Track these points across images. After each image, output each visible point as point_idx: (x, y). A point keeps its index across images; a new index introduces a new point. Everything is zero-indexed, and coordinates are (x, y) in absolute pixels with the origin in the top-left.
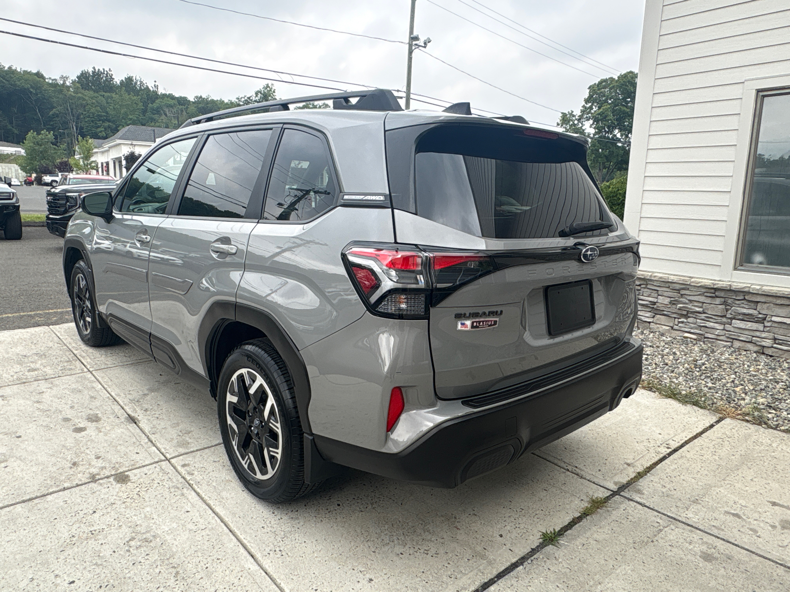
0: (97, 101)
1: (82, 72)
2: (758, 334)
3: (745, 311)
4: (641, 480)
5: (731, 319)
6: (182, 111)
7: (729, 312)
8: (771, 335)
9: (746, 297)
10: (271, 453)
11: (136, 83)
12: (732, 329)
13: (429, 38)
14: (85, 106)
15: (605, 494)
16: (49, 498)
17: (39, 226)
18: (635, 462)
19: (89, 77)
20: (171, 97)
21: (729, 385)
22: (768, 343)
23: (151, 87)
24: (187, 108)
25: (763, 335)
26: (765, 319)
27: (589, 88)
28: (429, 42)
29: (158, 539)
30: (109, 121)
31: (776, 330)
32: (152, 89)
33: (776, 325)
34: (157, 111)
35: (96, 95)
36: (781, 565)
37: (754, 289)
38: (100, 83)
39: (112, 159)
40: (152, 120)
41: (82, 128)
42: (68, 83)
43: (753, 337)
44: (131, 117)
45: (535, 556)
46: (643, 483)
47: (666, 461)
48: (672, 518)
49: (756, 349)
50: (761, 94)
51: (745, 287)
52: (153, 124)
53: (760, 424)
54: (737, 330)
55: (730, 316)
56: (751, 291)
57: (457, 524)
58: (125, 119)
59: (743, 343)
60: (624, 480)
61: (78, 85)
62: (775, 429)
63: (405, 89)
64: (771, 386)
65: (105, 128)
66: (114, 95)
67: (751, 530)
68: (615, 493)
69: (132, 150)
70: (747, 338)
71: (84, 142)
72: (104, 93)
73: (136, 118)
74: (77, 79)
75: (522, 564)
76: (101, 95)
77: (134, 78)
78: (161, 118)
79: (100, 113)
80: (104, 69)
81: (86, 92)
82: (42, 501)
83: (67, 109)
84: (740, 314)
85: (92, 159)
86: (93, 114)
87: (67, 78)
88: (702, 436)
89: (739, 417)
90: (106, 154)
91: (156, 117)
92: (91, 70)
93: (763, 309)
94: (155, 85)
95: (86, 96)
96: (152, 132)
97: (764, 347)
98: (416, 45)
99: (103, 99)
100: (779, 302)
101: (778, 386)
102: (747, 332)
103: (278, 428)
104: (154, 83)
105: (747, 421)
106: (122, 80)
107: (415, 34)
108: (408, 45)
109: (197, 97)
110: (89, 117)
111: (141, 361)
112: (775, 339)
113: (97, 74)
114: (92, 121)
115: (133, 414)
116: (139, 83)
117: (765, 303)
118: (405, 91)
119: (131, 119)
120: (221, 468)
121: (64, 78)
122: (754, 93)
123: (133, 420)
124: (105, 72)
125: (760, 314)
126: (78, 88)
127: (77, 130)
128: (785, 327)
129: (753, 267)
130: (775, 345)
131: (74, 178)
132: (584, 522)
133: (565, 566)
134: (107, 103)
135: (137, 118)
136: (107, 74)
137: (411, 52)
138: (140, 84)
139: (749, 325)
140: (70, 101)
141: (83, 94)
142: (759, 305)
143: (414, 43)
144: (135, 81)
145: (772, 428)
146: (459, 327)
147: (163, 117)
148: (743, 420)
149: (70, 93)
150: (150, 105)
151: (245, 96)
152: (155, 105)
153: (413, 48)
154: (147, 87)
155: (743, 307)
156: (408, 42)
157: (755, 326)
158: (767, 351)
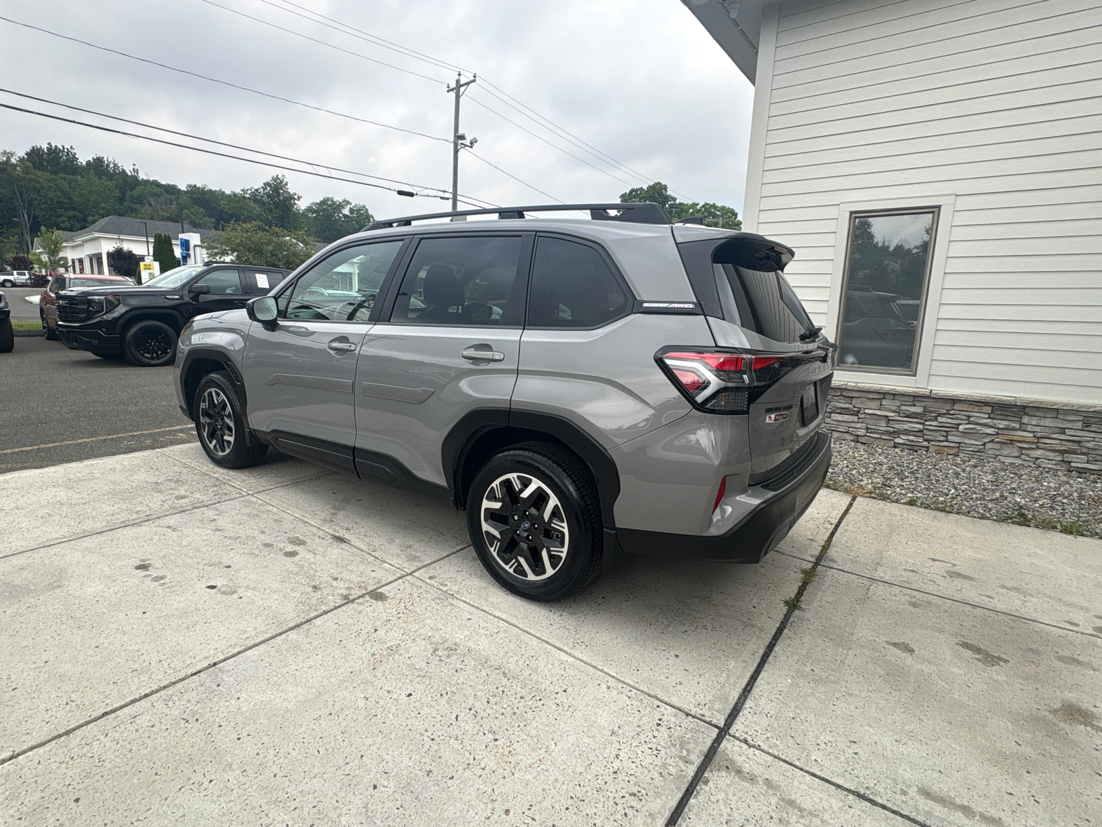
0: (56, 185)
1: (33, 147)
2: (853, 425)
3: (842, 405)
4: (828, 551)
5: (830, 413)
6: (172, 201)
7: (829, 406)
8: (864, 426)
9: (843, 394)
10: (552, 553)
11: (108, 165)
12: (832, 422)
13: (475, 138)
14: (39, 191)
15: (810, 566)
16: (318, 622)
17: (24, 336)
18: (815, 536)
19: (43, 154)
20: (156, 184)
21: (845, 469)
22: (862, 432)
23: (129, 170)
24: (178, 198)
25: (858, 425)
26: (859, 412)
27: (620, 197)
28: (476, 142)
29: (461, 646)
30: (74, 209)
31: (868, 421)
32: (129, 174)
33: (868, 416)
34: (140, 200)
35: (53, 176)
36: (966, 603)
37: (850, 386)
38: (59, 163)
39: (88, 255)
40: (133, 210)
41: (36, 217)
42: (13, 161)
43: (849, 427)
44: (103, 206)
45: (791, 620)
46: (832, 552)
47: (837, 534)
48: (870, 578)
49: (852, 438)
50: (854, 215)
51: (842, 385)
52: (134, 214)
53: (884, 500)
54: (835, 423)
55: (830, 410)
56: (848, 388)
57: (714, 602)
58: (95, 208)
59: (841, 434)
60: (817, 553)
61: (27, 163)
62: (897, 502)
63: (451, 190)
64: (878, 469)
65: (68, 218)
66: (79, 178)
67: (930, 580)
68: (816, 564)
69: (119, 245)
70: (845, 429)
71: (49, 234)
72: (65, 176)
73: (110, 208)
74: (26, 156)
75: (785, 627)
76: (61, 178)
77: (105, 159)
78: (144, 208)
79: (60, 200)
80: (63, 146)
81: (40, 173)
82: (311, 626)
83: (15, 193)
84: (838, 408)
85: (61, 255)
86: (52, 200)
87: (12, 154)
88: (850, 511)
89: (866, 495)
90: (79, 249)
91: (138, 206)
92: (45, 147)
93: (857, 403)
94: (134, 169)
95: (40, 177)
96: (143, 224)
97: (858, 436)
98: (462, 144)
99: (65, 183)
100: (871, 396)
101: (883, 468)
102: (843, 424)
103: (564, 528)
104: (133, 167)
105: (874, 498)
106: (89, 161)
107: (460, 132)
108: (452, 144)
109: (189, 186)
110: (46, 203)
111: (299, 480)
112: (867, 429)
113: (54, 152)
114: (51, 209)
115: (337, 534)
116: (112, 166)
117: (859, 397)
118: (451, 191)
119: (104, 208)
120: (469, 576)
121: (9, 155)
122: (848, 214)
123: (341, 540)
124: (66, 150)
125: (855, 407)
126: (28, 167)
127: (29, 218)
128: (876, 417)
129: (847, 367)
130: (868, 434)
131: (75, 279)
132: (809, 589)
133: (819, 624)
134: (70, 188)
135: (112, 206)
136: (67, 153)
137: (456, 152)
138: (114, 167)
139: (846, 418)
140: (19, 183)
141: (36, 175)
142: (854, 399)
143: (460, 142)
144: (106, 162)
145: (894, 502)
146: (767, 421)
147: (147, 207)
148: (869, 497)
149: (17, 172)
150: (129, 192)
151: (252, 188)
152: (136, 193)
153: (459, 147)
154: (124, 171)
155: (841, 403)
156: (452, 140)
157: (851, 418)
158: (861, 440)
